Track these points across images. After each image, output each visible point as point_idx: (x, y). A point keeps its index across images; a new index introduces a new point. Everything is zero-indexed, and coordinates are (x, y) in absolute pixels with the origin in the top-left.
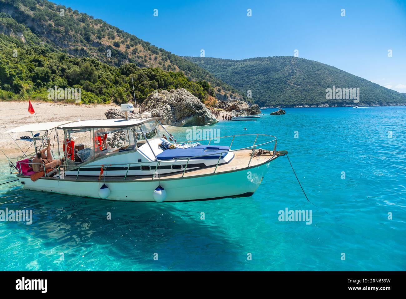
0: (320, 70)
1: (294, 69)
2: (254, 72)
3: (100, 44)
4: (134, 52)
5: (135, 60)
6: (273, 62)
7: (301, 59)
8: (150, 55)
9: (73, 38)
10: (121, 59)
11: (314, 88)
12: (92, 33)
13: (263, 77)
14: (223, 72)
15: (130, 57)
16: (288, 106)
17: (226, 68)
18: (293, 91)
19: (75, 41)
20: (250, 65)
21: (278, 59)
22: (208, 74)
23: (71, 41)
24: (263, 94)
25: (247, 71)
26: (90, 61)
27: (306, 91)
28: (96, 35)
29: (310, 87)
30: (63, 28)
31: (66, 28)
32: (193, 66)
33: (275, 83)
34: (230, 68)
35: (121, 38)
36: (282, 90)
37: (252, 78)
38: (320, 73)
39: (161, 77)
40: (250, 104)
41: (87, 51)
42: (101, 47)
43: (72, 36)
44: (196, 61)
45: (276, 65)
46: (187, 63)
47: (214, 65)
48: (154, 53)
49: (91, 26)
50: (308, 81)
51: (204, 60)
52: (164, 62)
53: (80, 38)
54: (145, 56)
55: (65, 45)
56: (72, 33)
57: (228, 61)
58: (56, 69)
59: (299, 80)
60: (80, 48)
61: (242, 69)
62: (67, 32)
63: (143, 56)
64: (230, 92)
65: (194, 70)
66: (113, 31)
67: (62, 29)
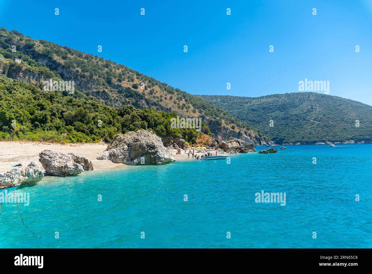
0: (341, 106)
1: (313, 104)
2: (271, 108)
3: (120, 86)
4: (151, 93)
5: (151, 100)
6: (291, 99)
7: (320, 95)
8: (166, 95)
9: (96, 82)
10: (138, 100)
11: (336, 124)
12: (114, 77)
13: (281, 113)
14: (240, 109)
15: (147, 97)
16: (308, 143)
17: (243, 106)
18: (313, 127)
19: (97, 84)
20: (267, 101)
21: (296, 95)
22: (222, 112)
23: (94, 85)
24: (281, 131)
25: (264, 108)
26: (91, 104)
27: (328, 127)
28: (117, 78)
29: (331, 123)
30: (89, 73)
31: (90, 73)
32: (207, 104)
33: (293, 119)
34: (246, 106)
35: (140, 80)
36: (302, 126)
37: (269, 114)
38: (342, 108)
39: (152, 118)
40: (266, 141)
41: (108, 93)
42: (121, 89)
43: (95, 80)
44: (212, 100)
45: (294, 101)
46: (201, 101)
47: (230, 102)
48: (170, 93)
49: (113, 70)
50: (330, 117)
51: (220, 98)
52: (179, 101)
53: (103, 81)
54: (161, 96)
55: (89, 88)
56: (95, 77)
57: (244, 98)
58: (56, 112)
59: (320, 115)
60: (101, 90)
61: (259, 106)
62: (91, 76)
63: (159, 96)
64: (245, 129)
65: (209, 108)
66: (132, 75)
67: (87, 74)
